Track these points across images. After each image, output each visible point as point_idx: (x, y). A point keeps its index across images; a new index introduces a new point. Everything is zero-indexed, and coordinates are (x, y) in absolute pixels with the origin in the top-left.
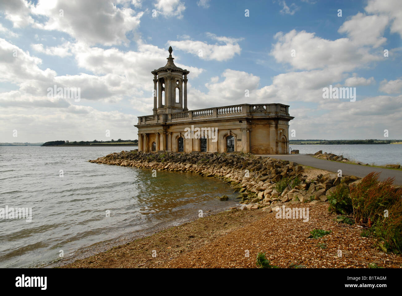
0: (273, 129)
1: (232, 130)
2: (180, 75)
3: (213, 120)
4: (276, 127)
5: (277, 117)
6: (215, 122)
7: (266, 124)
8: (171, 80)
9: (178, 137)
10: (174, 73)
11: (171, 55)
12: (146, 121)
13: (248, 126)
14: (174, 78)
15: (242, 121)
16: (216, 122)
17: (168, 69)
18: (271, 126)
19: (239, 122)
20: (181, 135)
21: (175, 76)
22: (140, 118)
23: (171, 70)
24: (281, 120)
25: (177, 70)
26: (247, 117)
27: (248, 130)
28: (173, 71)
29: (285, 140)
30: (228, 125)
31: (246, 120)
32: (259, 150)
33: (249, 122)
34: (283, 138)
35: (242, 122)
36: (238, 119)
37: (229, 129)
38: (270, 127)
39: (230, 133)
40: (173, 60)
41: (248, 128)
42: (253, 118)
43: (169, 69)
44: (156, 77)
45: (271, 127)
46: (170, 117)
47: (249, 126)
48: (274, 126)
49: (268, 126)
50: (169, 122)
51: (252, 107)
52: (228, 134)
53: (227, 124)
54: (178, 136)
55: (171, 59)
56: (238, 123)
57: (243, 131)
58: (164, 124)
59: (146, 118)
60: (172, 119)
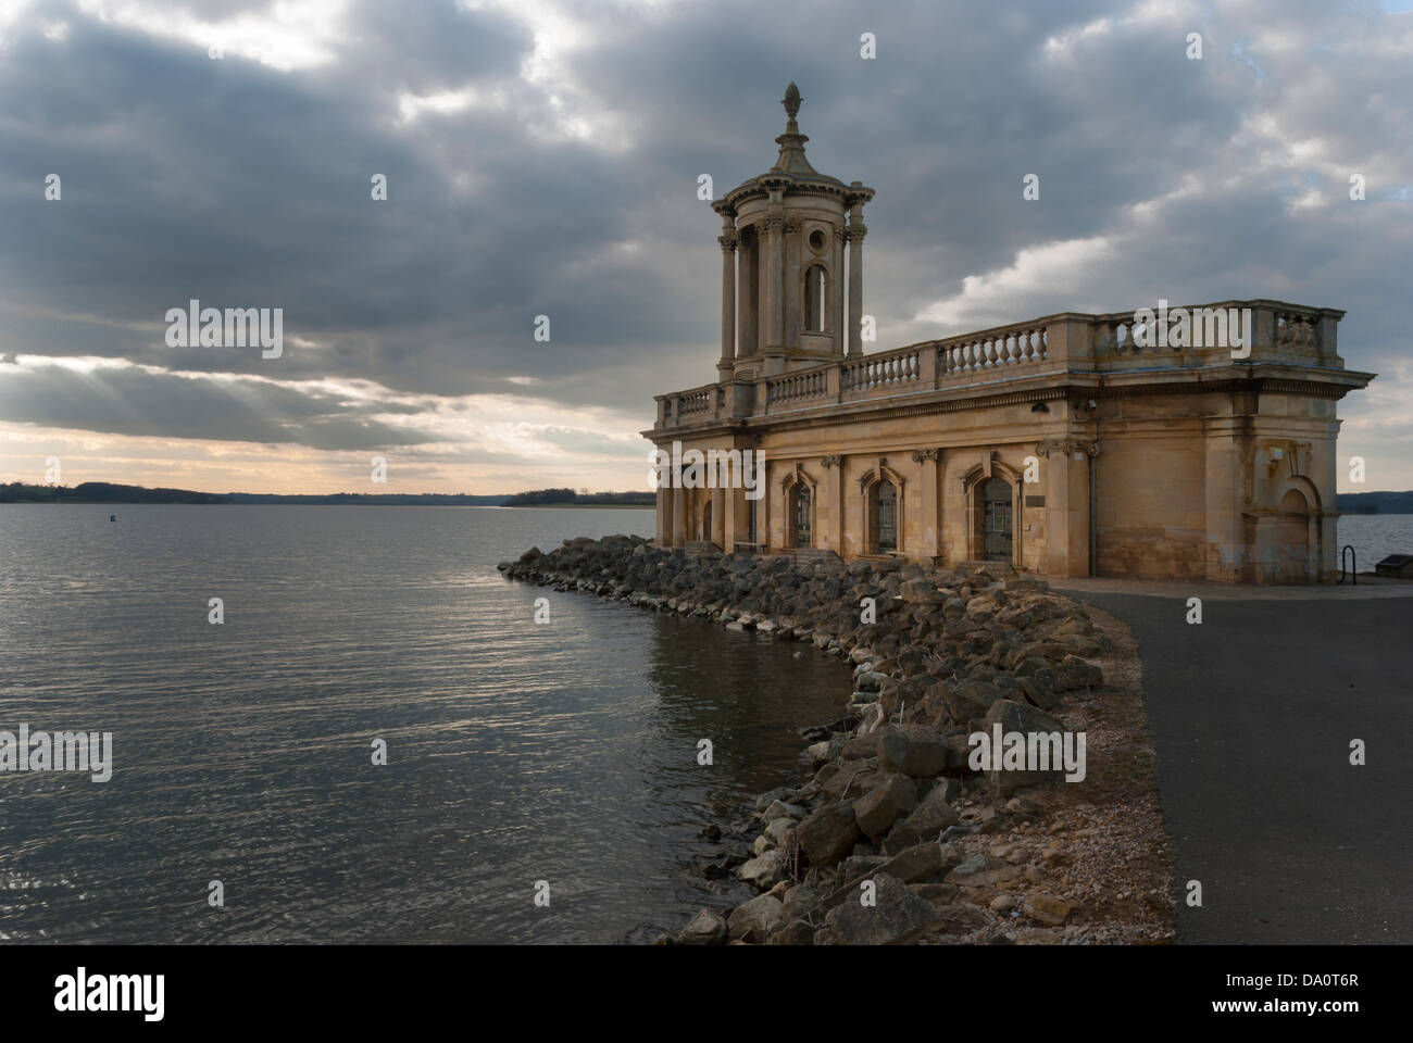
0: (1221, 444)
1: (1002, 451)
2: (827, 211)
3: (918, 402)
4: (1245, 432)
5: (1244, 376)
6: (929, 414)
7: (1184, 418)
8: (784, 231)
9: (791, 485)
10: (796, 202)
11: (793, 124)
12: (681, 413)
13: (1076, 428)
14: (800, 225)
15: (1050, 405)
16: (935, 413)
17: (768, 182)
18: (1215, 424)
19: (1029, 408)
20: (803, 475)
21: (805, 214)
22: (663, 402)
23: (784, 188)
24: (1269, 392)
25: (814, 188)
26: (1066, 382)
27: (1078, 450)
28: (791, 191)
29: (1312, 503)
30: (985, 426)
31: (1067, 398)
32: (1143, 554)
33: (1087, 409)
34: (1296, 492)
35: (1046, 410)
36: (1026, 393)
37: (989, 446)
38: (1204, 431)
39: (993, 466)
40: (805, 145)
41: (1083, 437)
42: (1106, 385)
43: (775, 185)
44: (730, 227)
45: (1215, 433)
46: (762, 394)
47: (1083, 429)
48: (1230, 424)
49: (1197, 425)
50: (759, 417)
51: (1106, 328)
52: (981, 470)
53: (980, 419)
54: (788, 479)
55: (793, 141)
56: (1025, 413)
57: (1053, 455)
58: (738, 425)
59: (683, 400)
60: (770, 401)
